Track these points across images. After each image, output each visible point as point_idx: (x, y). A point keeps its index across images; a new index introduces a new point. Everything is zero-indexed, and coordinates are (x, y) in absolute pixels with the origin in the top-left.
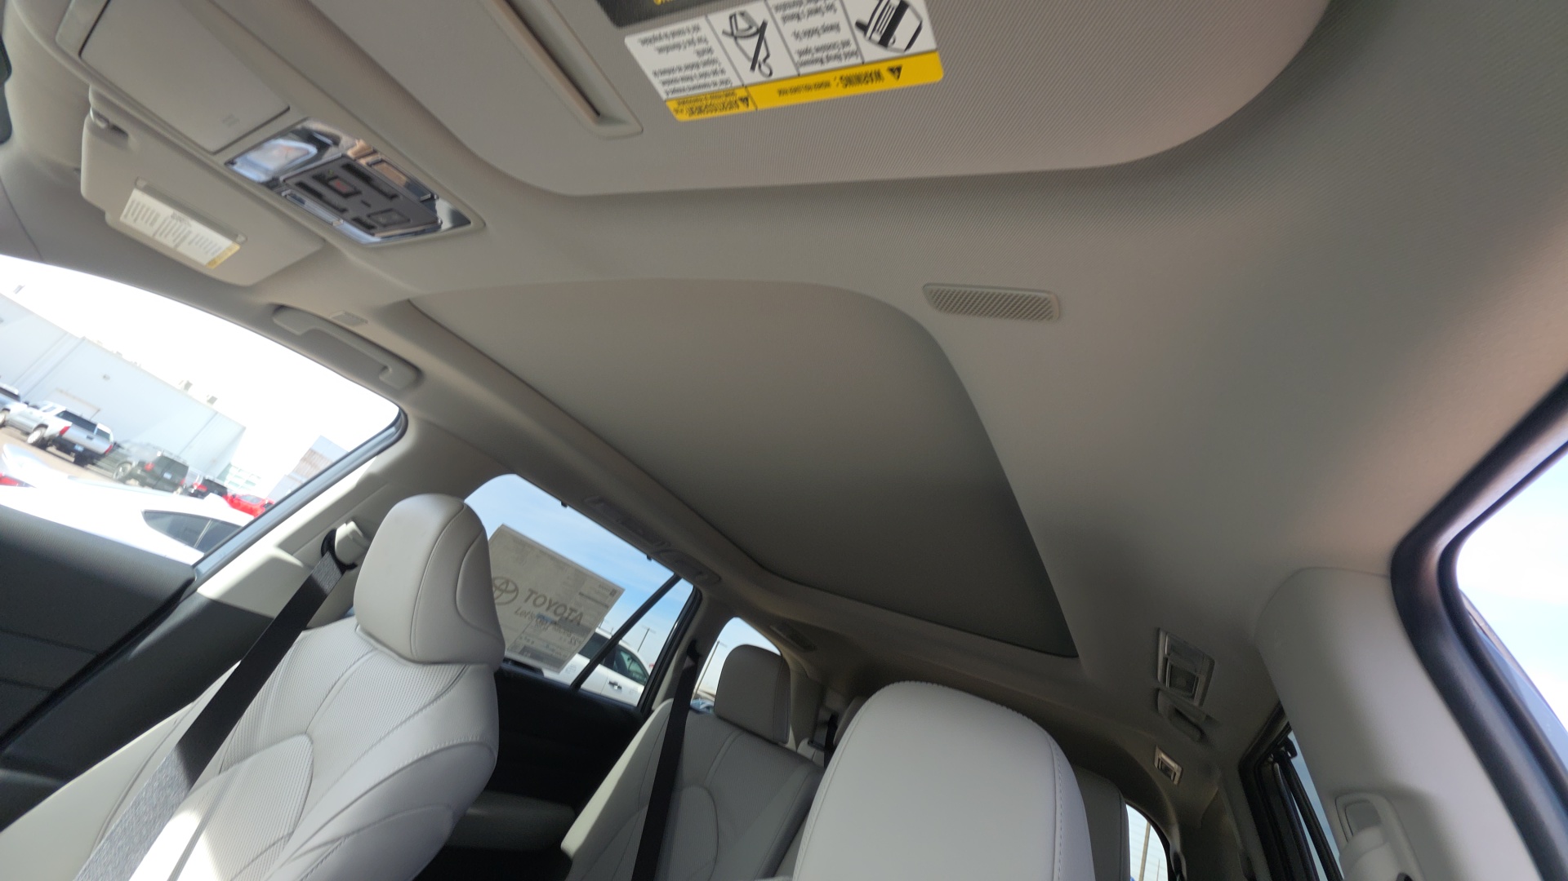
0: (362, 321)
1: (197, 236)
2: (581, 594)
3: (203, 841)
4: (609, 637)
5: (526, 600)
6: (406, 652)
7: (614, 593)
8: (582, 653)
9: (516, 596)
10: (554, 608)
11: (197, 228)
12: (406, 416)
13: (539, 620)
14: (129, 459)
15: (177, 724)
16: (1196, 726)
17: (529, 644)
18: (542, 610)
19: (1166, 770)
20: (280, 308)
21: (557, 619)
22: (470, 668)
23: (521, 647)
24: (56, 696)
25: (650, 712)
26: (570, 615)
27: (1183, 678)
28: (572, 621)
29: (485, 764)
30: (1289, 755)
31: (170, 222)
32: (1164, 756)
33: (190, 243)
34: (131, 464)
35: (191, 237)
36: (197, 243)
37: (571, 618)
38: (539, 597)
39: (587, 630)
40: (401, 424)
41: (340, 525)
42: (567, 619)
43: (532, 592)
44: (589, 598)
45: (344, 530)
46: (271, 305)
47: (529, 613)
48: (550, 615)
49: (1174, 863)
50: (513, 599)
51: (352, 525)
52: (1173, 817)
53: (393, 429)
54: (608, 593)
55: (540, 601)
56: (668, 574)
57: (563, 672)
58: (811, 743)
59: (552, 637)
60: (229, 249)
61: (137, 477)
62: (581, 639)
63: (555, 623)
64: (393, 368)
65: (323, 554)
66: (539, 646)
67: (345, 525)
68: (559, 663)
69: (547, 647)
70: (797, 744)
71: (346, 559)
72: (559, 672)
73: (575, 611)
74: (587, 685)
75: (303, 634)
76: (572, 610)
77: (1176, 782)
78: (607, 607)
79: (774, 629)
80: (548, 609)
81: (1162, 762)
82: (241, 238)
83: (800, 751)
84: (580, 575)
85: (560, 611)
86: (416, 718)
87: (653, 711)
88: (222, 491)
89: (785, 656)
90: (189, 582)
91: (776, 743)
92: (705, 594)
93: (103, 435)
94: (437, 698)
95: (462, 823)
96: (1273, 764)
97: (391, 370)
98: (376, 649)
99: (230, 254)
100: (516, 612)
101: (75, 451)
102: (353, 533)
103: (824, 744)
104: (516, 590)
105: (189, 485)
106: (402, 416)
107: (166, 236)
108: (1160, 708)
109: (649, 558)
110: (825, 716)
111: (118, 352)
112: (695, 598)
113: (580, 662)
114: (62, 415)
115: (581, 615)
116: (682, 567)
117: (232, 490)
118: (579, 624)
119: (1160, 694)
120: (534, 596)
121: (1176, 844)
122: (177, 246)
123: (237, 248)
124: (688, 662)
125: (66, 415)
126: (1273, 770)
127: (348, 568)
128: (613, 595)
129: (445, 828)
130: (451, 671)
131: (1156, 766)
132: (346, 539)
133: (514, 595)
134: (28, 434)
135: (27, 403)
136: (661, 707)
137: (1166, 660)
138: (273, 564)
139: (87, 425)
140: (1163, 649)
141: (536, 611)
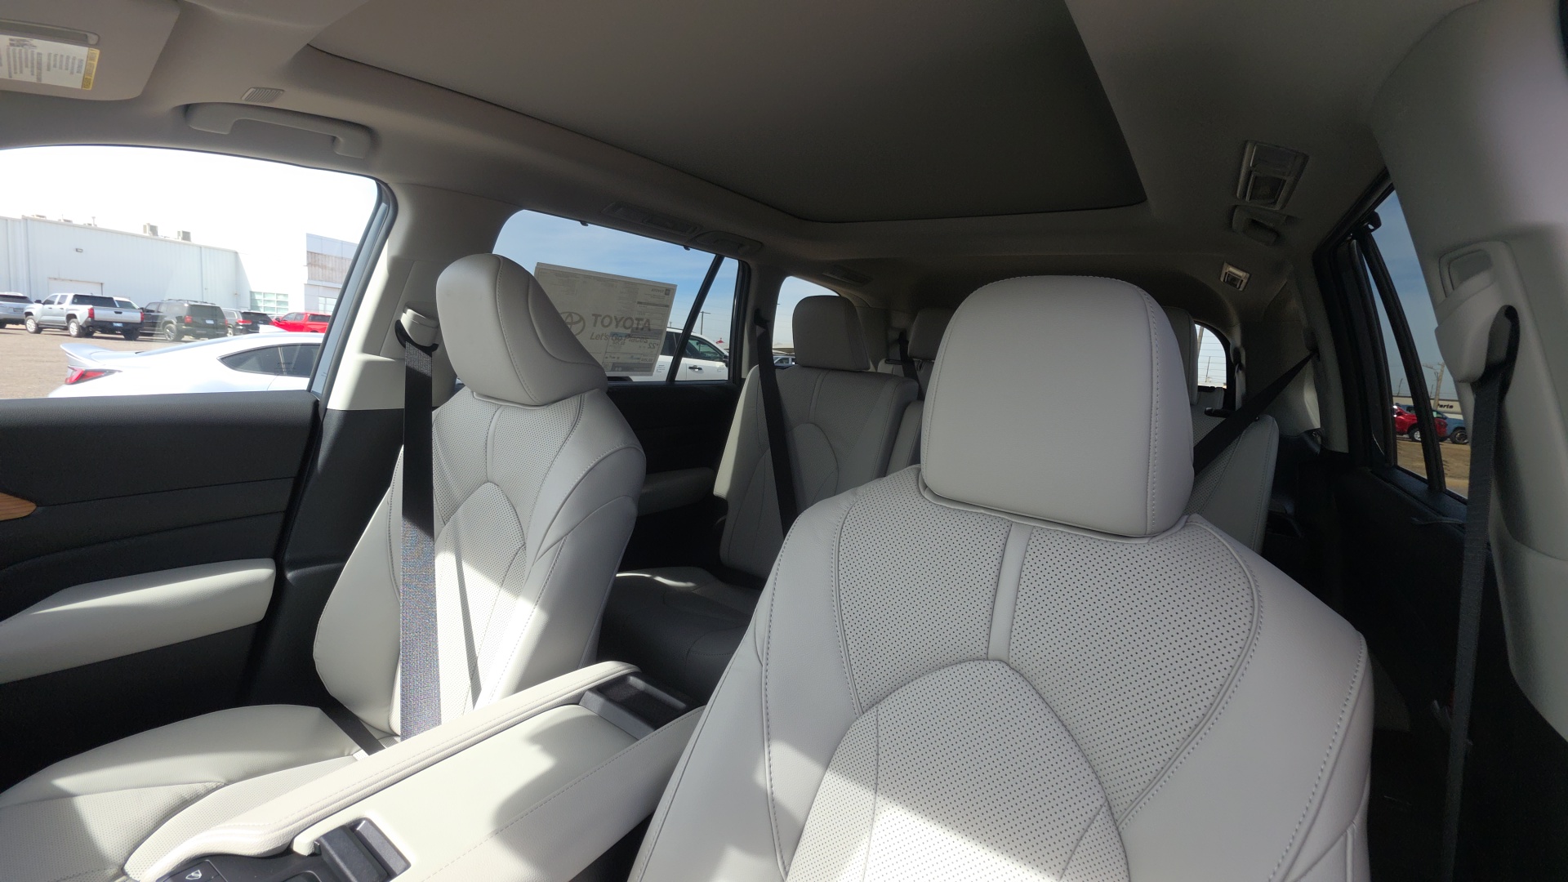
0: (279, 92)
1: (49, 55)
2: (639, 303)
3: (466, 568)
4: (681, 332)
5: (595, 325)
6: (528, 401)
7: (668, 291)
8: (663, 353)
9: (584, 323)
10: (622, 323)
11: (43, 47)
12: (386, 185)
13: (614, 338)
14: (166, 319)
15: (390, 504)
16: (1272, 230)
17: (615, 360)
18: (612, 329)
19: (1233, 280)
20: (187, 109)
21: (629, 331)
22: (586, 395)
23: (611, 365)
24: (290, 513)
25: (742, 381)
26: (638, 324)
27: (1267, 187)
28: (642, 329)
29: (636, 460)
30: (1371, 227)
31: (14, 53)
32: (1232, 269)
33: (49, 69)
34: (172, 323)
35: (45, 59)
36: (55, 66)
37: (640, 327)
38: (604, 318)
39: (658, 333)
40: (386, 195)
41: (400, 316)
42: (637, 328)
43: (596, 316)
44: (648, 304)
45: (407, 318)
46: (176, 108)
47: (603, 335)
48: (621, 330)
49: (1234, 355)
50: (584, 326)
51: (410, 312)
52: (1235, 319)
53: (383, 205)
54: (662, 294)
55: (607, 321)
56: (711, 257)
57: (655, 373)
58: (888, 361)
59: (631, 349)
60: (90, 58)
61: (187, 333)
62: (657, 341)
63: (629, 336)
64: (344, 137)
65: (404, 346)
66: (624, 359)
67: (404, 314)
68: (648, 367)
69: (632, 357)
70: (876, 368)
71: (426, 343)
72: (652, 375)
73: (642, 320)
74: (680, 377)
75: (434, 413)
76: (638, 319)
77: (1241, 289)
78: (668, 307)
79: (828, 275)
80: (617, 326)
81: (1229, 275)
82: (93, 39)
83: (879, 371)
84: (630, 287)
85: (628, 323)
86: (567, 445)
87: (745, 379)
88: (265, 319)
89: (843, 295)
90: (316, 404)
91: (861, 372)
92: (752, 264)
93: (126, 305)
94: (574, 426)
95: (642, 501)
96: (1351, 240)
97: (341, 139)
98: (501, 405)
99: (95, 63)
100: (591, 338)
101: (117, 328)
102: (415, 317)
103: (900, 359)
104: (581, 319)
105: (234, 324)
106: (382, 186)
107: (21, 72)
108: (1234, 225)
109: (687, 248)
110: (894, 335)
111: (65, 220)
112: (744, 271)
113: (666, 360)
114: (76, 301)
115: (648, 321)
116: (719, 245)
117: (274, 315)
118: (649, 330)
119: (1236, 211)
120: (599, 319)
121: (1236, 340)
122: (39, 79)
123: (97, 52)
124: (759, 330)
125: (80, 299)
126: (1350, 248)
127: (433, 348)
128: (668, 294)
129: (632, 510)
130: (573, 403)
131: (1222, 280)
132: (413, 325)
133: (581, 324)
134: (66, 328)
135: (38, 302)
136: (750, 375)
137: (1249, 174)
138: (367, 367)
139: (107, 302)
140: (1248, 161)
141: (608, 331)
